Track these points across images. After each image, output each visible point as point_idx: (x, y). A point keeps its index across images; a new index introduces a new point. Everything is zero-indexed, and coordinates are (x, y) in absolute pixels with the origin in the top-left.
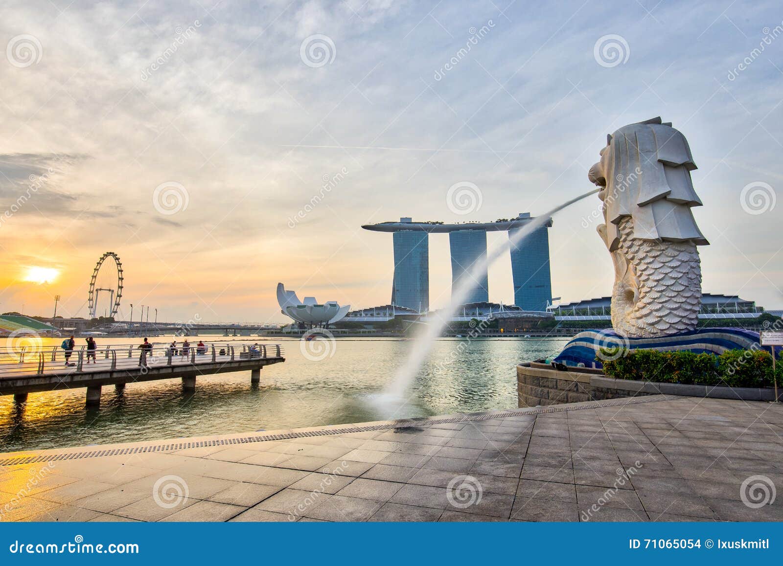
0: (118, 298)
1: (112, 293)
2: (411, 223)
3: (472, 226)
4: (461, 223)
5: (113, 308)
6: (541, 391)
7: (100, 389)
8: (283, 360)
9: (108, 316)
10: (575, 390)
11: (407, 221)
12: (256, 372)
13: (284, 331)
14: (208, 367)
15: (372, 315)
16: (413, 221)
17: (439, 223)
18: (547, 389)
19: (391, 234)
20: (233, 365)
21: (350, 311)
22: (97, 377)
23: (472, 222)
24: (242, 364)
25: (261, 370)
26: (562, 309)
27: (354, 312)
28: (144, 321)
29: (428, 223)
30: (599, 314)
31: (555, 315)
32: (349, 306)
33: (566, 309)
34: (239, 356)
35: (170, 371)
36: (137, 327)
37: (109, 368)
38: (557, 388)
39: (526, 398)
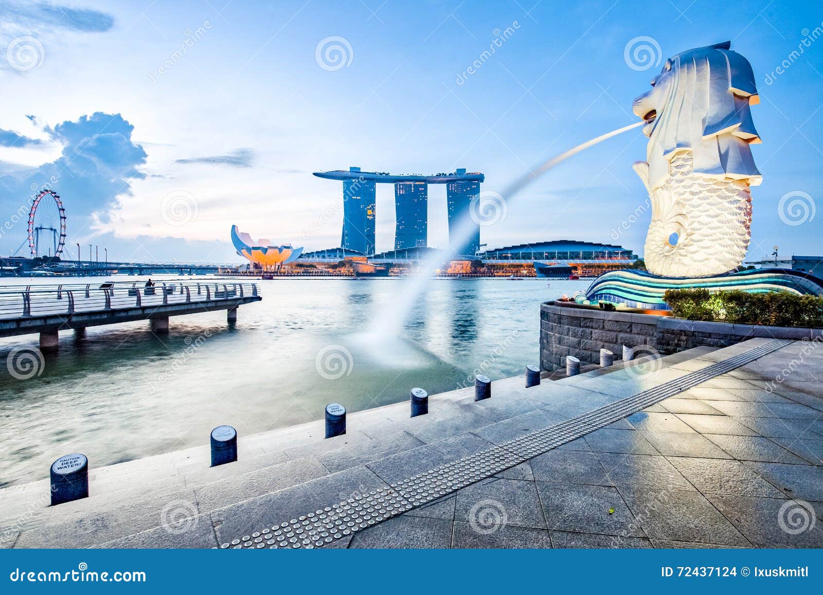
0: (62, 237)
1: (54, 233)
2: (360, 172)
3: (415, 178)
4: (405, 175)
5: (57, 247)
6: (582, 331)
7: (56, 334)
8: (260, 299)
9: (53, 255)
10: (628, 330)
11: (355, 170)
12: (232, 311)
13: (240, 270)
14: (183, 308)
15: (324, 257)
16: (361, 171)
17: (386, 174)
18: (591, 330)
19: (341, 182)
20: (209, 305)
21: (303, 253)
22: (51, 322)
23: (415, 175)
24: (219, 304)
25: (237, 309)
26: (489, 253)
27: (307, 254)
28: (94, 260)
29: (375, 173)
30: (517, 259)
31: (483, 259)
32: (302, 248)
33: (491, 254)
34: (214, 296)
35: (140, 312)
36: (86, 266)
37: (65, 311)
38: (603, 328)
39: (560, 338)
